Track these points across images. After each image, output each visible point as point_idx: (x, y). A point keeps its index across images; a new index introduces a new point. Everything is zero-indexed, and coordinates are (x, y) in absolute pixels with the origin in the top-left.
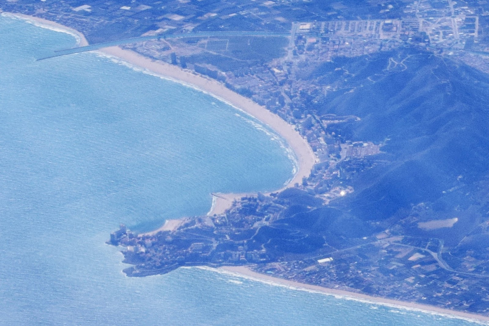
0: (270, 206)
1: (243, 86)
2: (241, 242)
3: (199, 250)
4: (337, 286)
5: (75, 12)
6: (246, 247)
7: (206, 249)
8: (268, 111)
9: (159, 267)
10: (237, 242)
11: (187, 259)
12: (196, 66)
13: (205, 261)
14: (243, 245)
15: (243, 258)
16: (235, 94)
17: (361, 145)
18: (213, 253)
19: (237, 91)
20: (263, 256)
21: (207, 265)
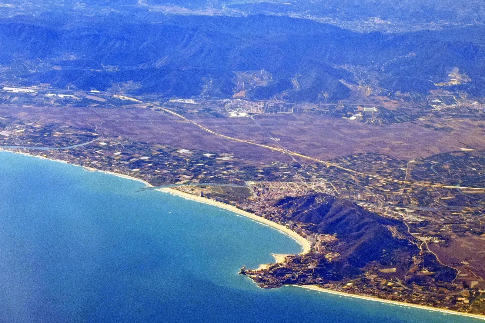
0: (308, 259)
1: (247, 208)
2: (309, 274)
3: (291, 277)
4: (365, 295)
5: (134, 172)
6: (312, 277)
7: (293, 277)
8: (267, 219)
9: (275, 284)
10: (307, 274)
11: (286, 281)
12: (217, 198)
13: (295, 282)
14: (310, 275)
15: (312, 282)
16: (244, 211)
17: (324, 235)
18: (297, 279)
19: (245, 210)
20: (321, 281)
21: (295, 284)
